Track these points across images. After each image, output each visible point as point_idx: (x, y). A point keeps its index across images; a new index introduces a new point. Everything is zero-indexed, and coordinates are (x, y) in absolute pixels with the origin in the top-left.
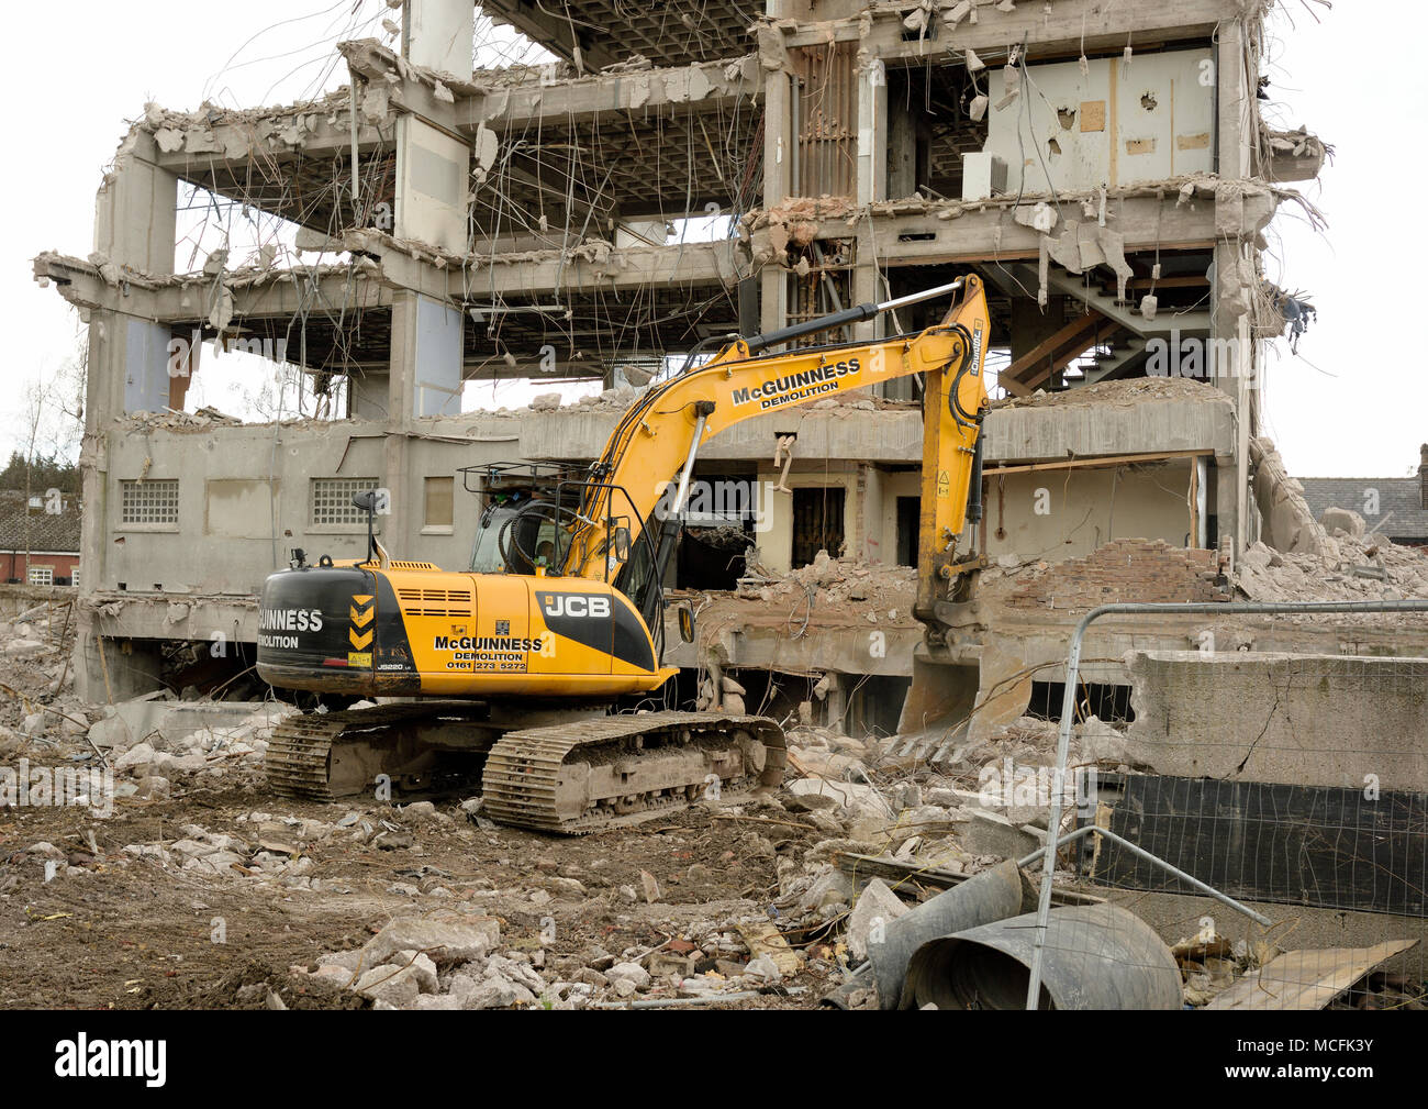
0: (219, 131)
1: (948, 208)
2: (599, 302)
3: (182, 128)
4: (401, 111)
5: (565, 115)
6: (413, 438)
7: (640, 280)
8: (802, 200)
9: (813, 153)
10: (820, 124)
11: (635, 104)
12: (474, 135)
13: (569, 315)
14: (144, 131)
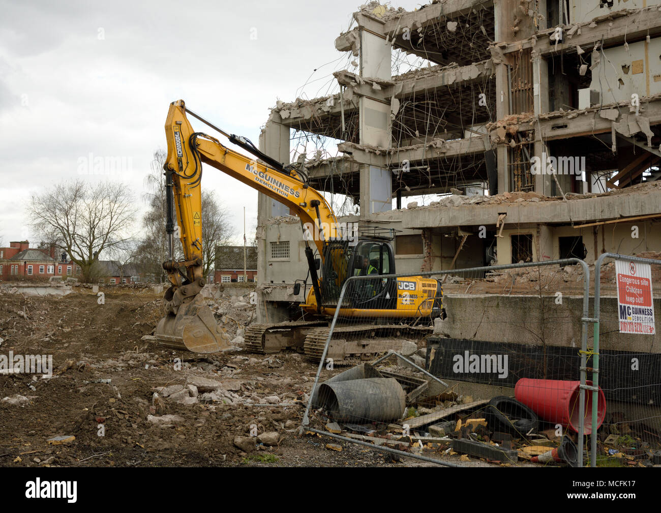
0: (302, 109)
1: (572, 114)
2: (440, 163)
3: (289, 109)
4: (360, 96)
5: (424, 90)
6: (369, 222)
7: (455, 153)
8: (514, 115)
9: (517, 96)
10: (520, 83)
11: (450, 83)
12: (390, 101)
13: (428, 169)
14: (275, 111)
